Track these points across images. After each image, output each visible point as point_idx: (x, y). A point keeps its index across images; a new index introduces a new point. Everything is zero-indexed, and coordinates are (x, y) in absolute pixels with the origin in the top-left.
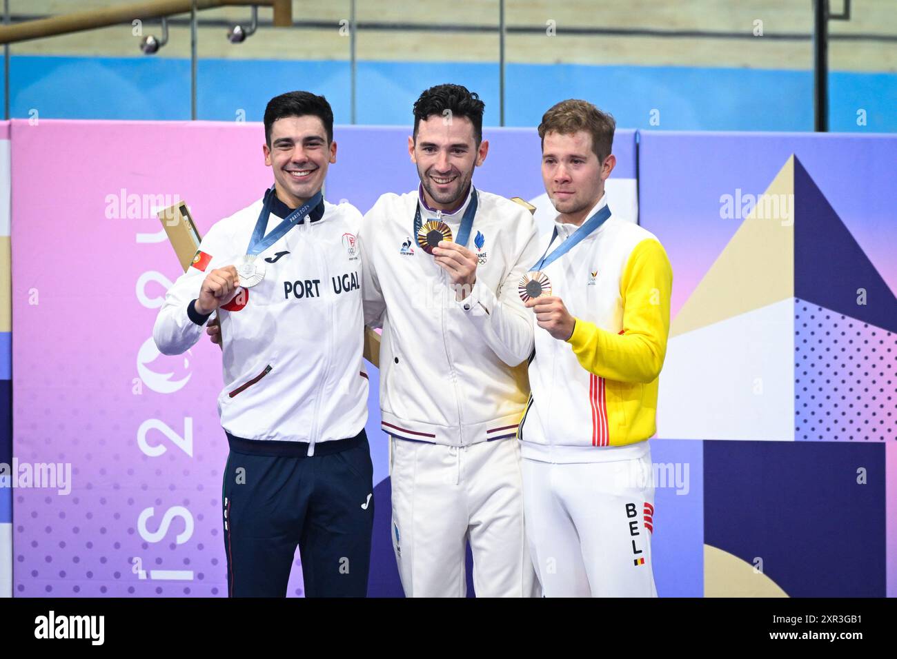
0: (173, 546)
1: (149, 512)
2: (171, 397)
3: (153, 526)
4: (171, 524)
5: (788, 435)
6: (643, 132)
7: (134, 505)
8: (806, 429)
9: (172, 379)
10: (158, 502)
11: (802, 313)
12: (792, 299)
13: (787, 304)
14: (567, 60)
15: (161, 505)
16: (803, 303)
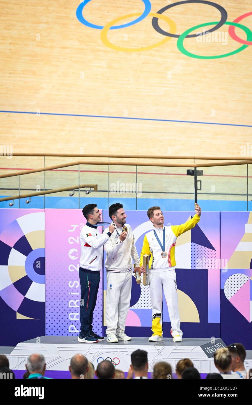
0: (75, 288)
1: (70, 282)
2: (75, 260)
3: (71, 284)
4: (75, 284)
5: (190, 268)
6: (163, 211)
7: (68, 280)
8: (193, 266)
9: (75, 257)
10: (72, 280)
11: (192, 245)
12: (191, 242)
13: (190, 243)
14: (148, 198)
15: (73, 280)
16: (193, 243)
